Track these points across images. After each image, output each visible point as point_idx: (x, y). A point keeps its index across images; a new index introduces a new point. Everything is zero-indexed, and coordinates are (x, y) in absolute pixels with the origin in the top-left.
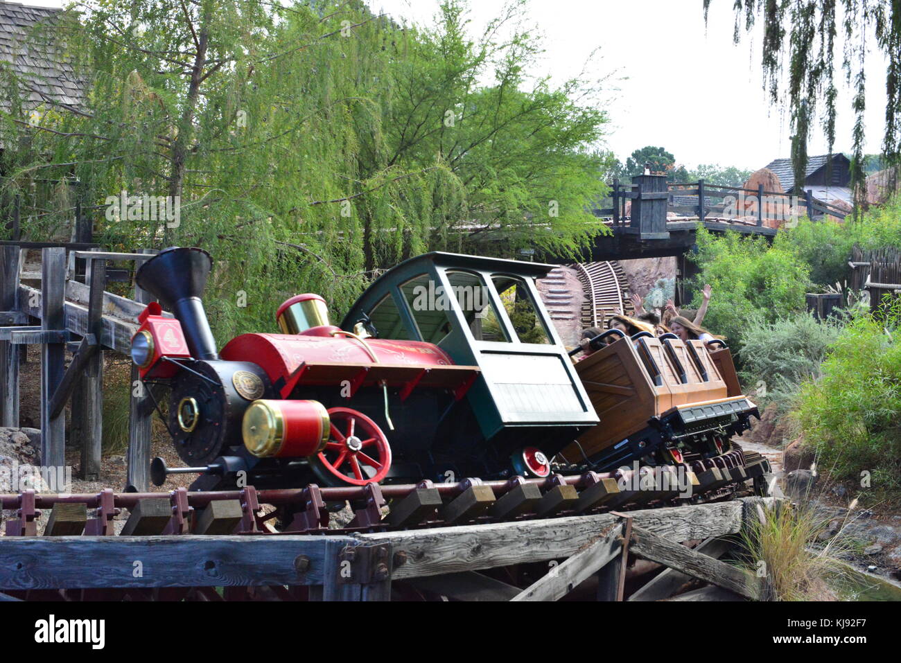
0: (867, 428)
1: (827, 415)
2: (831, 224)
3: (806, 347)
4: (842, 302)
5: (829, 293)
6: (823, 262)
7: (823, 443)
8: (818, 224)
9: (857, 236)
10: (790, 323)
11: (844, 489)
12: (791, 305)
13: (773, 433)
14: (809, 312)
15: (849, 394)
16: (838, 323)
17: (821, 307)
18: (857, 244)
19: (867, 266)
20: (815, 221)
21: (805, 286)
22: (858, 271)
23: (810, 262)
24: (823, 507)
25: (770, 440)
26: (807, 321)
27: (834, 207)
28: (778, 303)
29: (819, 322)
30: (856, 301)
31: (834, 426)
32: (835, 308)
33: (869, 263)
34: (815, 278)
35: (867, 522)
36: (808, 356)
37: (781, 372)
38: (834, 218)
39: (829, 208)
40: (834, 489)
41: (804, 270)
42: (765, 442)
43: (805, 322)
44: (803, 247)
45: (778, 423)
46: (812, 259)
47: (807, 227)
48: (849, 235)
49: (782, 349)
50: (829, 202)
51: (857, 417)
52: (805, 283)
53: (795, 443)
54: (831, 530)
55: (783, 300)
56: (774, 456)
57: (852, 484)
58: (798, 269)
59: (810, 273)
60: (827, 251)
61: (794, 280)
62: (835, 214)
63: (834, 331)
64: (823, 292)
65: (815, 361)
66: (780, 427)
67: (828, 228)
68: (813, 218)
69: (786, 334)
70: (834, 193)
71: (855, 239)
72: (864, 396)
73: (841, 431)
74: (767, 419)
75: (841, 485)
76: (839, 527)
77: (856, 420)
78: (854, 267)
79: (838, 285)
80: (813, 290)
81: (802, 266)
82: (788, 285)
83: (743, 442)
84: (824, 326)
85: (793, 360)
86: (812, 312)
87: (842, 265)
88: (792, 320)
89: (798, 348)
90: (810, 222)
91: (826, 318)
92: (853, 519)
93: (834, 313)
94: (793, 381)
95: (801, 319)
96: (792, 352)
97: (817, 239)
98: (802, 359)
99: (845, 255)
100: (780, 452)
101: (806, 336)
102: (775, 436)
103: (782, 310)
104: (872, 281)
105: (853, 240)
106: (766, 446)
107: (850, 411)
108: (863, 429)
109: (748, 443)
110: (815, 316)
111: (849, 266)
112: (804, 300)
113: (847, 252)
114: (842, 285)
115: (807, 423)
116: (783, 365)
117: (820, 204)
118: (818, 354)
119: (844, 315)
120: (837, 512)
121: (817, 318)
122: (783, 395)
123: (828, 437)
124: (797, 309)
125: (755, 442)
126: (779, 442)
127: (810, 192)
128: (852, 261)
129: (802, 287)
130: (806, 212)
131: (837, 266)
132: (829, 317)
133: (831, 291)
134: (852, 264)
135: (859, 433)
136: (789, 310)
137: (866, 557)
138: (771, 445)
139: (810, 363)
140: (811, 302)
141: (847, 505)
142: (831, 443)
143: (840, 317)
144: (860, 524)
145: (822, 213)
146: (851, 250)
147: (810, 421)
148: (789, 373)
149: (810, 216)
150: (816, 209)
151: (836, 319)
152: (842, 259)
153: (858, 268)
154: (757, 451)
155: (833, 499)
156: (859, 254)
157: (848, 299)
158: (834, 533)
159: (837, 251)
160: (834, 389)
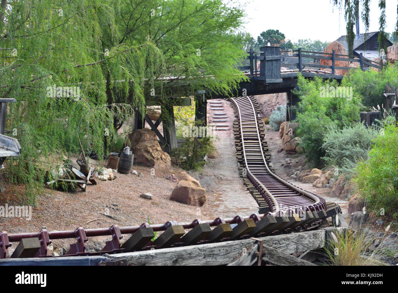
0: (395, 187)
1: (373, 180)
2: (374, 71)
3: (360, 142)
4: (380, 116)
5: (373, 111)
6: (370, 94)
7: (370, 196)
8: (366, 72)
9: (388, 78)
10: (351, 129)
11: (382, 222)
12: (352, 119)
13: (343, 191)
14: (361, 122)
15: (385, 168)
16: (378, 128)
17: (368, 119)
18: (388, 83)
19: (394, 95)
20: (364, 70)
21: (359, 108)
22: (389, 98)
23: (362, 94)
24: (371, 232)
25: (341, 196)
26: (360, 127)
27: (375, 63)
28: (344, 118)
29: (367, 128)
30: (388, 116)
31: (377, 186)
32: (376, 120)
33: (394, 94)
34: (365, 103)
35: (395, 239)
36: (361, 147)
37: (347, 157)
38: (375, 68)
39: (373, 63)
40: (377, 222)
41: (359, 99)
42: (339, 197)
43: (359, 128)
44: (358, 85)
45: (345, 186)
46: (363, 92)
47: (359, 74)
48: (384, 78)
49: (347, 143)
50: (372, 59)
51: (389, 181)
52: (360, 106)
53: (355, 197)
54: (375, 245)
55: (347, 116)
56: (344, 205)
57: (387, 219)
58: (355, 98)
59: (363, 100)
60: (372, 87)
61: (353, 104)
62: (376, 66)
63: (375, 133)
64: (370, 111)
65: (366, 150)
66: (347, 188)
67: (371, 74)
68: (364, 69)
69: (349, 135)
70: (375, 54)
71: (387, 80)
72: (393, 169)
73: (380, 189)
74: (339, 184)
75: (381, 219)
76: (380, 243)
77: (389, 183)
78: (386, 96)
79: (378, 106)
80: (364, 110)
81: (358, 96)
82: (350, 107)
83: (326, 197)
84: (370, 130)
85: (353, 150)
86: (363, 122)
87: (380, 95)
88: (352, 127)
89: (356, 143)
90: (361, 71)
91: (371, 125)
92: (387, 238)
93: (375, 123)
94: (354, 162)
95: (357, 127)
96: (352, 145)
97: (366, 81)
98: (358, 149)
99: (382, 89)
100: (347, 202)
101: (360, 136)
102: (344, 193)
103: (347, 122)
104: (396, 104)
105: (386, 81)
106: (340, 199)
107: (385, 177)
108: (393, 187)
109: (329, 198)
110: (365, 124)
111: (384, 96)
112: (359, 115)
113: (383, 87)
114: (381, 106)
115: (361, 185)
116: (348, 153)
117: (368, 61)
118: (367, 146)
119: (381, 123)
120: (379, 234)
121: (366, 126)
122: (347, 170)
123: (373, 192)
124: (355, 121)
125: (333, 197)
126: (346, 197)
127: (361, 54)
128: (385, 93)
129: (358, 108)
130: (359, 65)
131: (378, 96)
132: (373, 124)
133: (374, 110)
134: (385, 95)
135: (391, 190)
136: (351, 122)
137: (395, 259)
138: (341, 199)
139: (362, 151)
140: (363, 117)
141: (384, 230)
142: (375, 196)
143: (379, 125)
144: (391, 241)
145: (369, 66)
146: (385, 87)
147: (363, 184)
148: (351, 157)
149: (362, 67)
150: (365, 64)
151: (377, 126)
152: (380, 91)
153: (389, 96)
154: (333, 202)
155: (377, 227)
156: (389, 89)
157: (384, 114)
158: (377, 246)
159: (377, 87)
160: (376, 165)
